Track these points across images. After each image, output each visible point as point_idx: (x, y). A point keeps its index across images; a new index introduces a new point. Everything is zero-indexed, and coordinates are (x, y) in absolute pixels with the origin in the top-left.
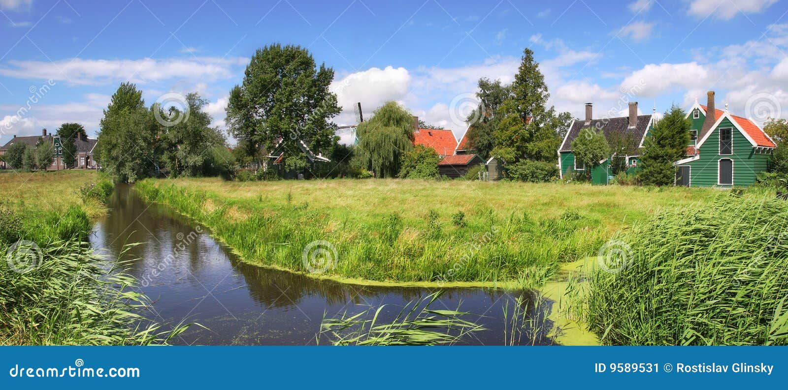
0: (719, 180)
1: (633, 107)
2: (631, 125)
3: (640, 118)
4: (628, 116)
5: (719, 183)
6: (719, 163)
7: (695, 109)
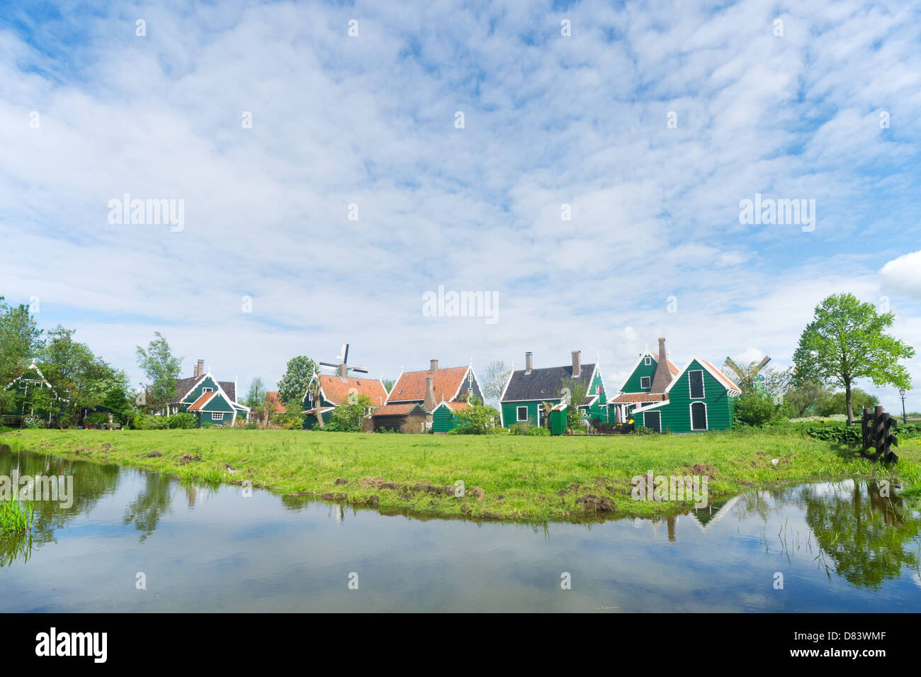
0: (692, 426)
1: (575, 355)
2: (575, 375)
3: (583, 367)
4: (571, 365)
5: (692, 429)
6: (691, 407)
7: (646, 356)
